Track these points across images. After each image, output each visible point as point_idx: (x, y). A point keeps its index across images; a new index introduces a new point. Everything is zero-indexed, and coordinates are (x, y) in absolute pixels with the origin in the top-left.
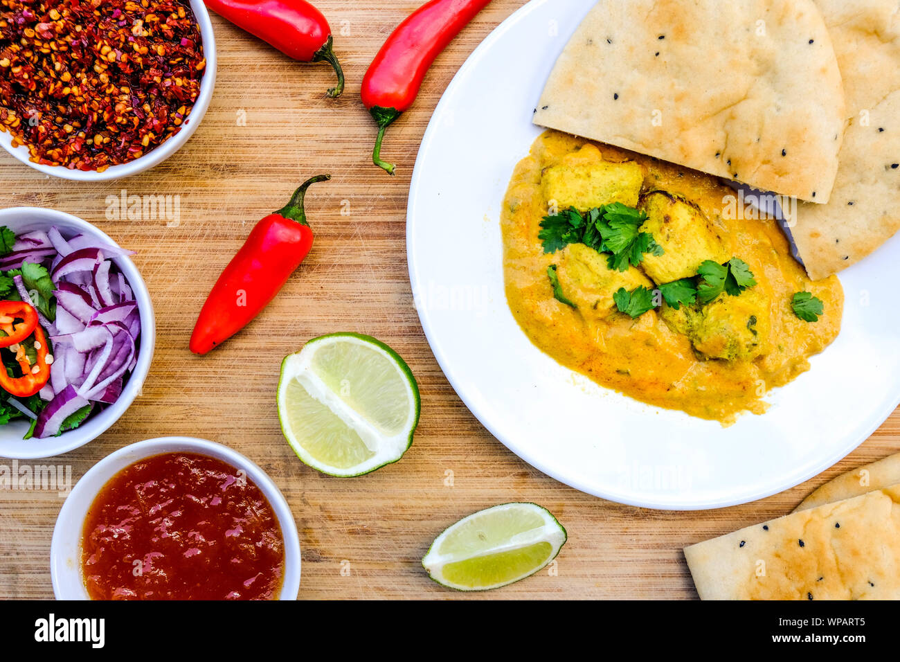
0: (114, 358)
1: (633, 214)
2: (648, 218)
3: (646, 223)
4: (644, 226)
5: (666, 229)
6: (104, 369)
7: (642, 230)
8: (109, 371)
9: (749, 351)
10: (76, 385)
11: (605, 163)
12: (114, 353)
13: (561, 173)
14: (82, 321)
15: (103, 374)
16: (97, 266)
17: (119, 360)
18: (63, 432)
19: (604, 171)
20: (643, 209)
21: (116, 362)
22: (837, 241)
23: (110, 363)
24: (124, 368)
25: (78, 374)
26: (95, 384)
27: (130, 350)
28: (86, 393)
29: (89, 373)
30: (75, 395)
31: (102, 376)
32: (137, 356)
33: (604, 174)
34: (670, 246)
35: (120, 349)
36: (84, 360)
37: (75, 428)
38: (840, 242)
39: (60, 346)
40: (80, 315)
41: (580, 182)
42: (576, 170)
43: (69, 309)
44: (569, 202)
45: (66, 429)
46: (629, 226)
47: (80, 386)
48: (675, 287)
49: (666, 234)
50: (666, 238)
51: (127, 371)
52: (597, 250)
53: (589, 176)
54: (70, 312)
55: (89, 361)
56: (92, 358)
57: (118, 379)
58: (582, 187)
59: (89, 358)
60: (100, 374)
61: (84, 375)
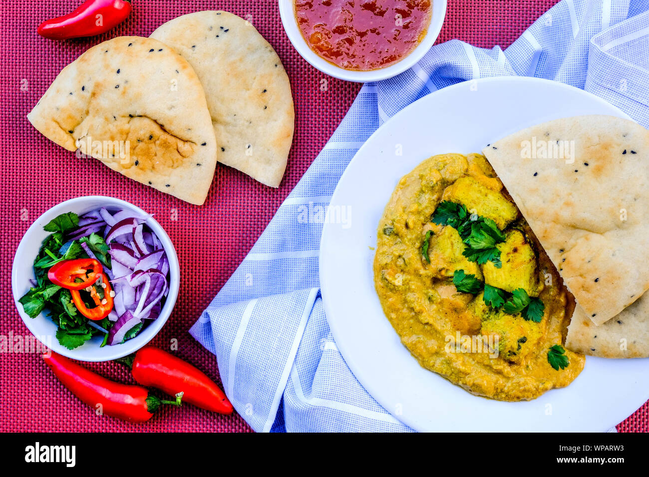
0: (154, 289)
1: (498, 233)
2: (505, 242)
3: (502, 244)
4: (500, 245)
5: (511, 255)
6: (148, 297)
7: (498, 246)
8: (151, 298)
9: (509, 355)
10: (131, 309)
11: (500, 195)
12: (153, 286)
13: (471, 182)
14: (129, 267)
15: (148, 300)
16: (134, 229)
17: (158, 290)
18: (125, 341)
19: (497, 199)
20: (506, 235)
21: (156, 292)
22: (596, 337)
23: (152, 293)
24: (162, 295)
25: (132, 302)
26: (144, 307)
27: (164, 282)
28: (139, 314)
29: (139, 301)
30: (132, 317)
31: (147, 302)
32: (169, 286)
33: (495, 201)
34: (506, 266)
35: (157, 283)
36: (135, 293)
37: (133, 337)
38: (596, 339)
39: (117, 285)
40: (127, 264)
41: (479, 195)
42: (482, 187)
43: (120, 261)
44: (464, 202)
45: (127, 338)
46: (492, 239)
47: (134, 309)
48: (494, 291)
49: (509, 258)
50: (507, 260)
51: (164, 296)
52: (463, 240)
53: (486, 196)
54: (121, 263)
55: (138, 293)
56: (139, 291)
57: (158, 302)
58: (478, 198)
59: (138, 291)
60: (146, 300)
61: (136, 302)
